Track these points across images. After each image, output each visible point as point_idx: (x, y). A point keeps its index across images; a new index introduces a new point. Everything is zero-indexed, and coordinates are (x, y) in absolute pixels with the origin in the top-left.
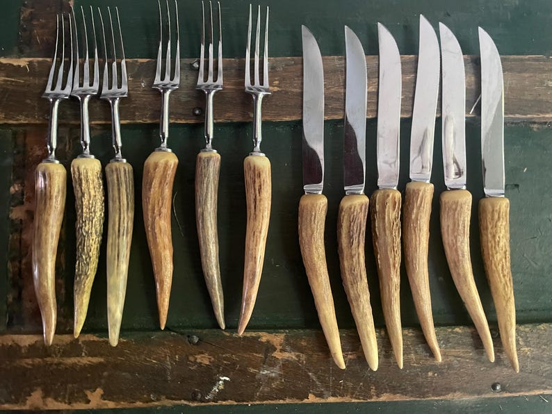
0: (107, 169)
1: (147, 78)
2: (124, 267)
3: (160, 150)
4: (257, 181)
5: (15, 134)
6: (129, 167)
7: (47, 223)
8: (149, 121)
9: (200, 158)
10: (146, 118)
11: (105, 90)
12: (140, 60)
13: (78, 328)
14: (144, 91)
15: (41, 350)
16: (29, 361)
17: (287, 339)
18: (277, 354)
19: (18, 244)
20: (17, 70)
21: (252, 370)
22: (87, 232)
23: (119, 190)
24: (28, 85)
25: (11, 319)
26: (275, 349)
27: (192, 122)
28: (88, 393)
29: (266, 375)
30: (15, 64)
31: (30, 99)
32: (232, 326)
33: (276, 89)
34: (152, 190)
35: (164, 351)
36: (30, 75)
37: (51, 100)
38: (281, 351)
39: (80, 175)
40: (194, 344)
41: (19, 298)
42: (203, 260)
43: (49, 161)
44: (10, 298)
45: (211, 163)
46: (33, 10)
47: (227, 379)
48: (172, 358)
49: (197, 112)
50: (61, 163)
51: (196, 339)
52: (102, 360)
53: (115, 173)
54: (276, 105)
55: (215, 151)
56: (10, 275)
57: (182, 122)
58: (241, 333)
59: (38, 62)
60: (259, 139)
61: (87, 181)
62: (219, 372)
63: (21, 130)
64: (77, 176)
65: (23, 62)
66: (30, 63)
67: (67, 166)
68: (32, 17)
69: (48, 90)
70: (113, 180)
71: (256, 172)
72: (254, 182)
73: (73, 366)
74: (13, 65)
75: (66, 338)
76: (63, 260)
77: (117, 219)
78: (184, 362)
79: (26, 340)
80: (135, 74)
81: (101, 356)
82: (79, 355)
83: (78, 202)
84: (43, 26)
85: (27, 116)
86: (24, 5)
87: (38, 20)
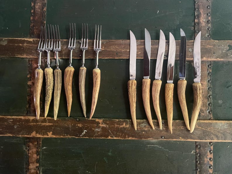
0: (55, 71)
1: (66, 45)
2: (59, 99)
3: (70, 66)
4: (96, 76)
5: (29, 60)
6: (60, 71)
7: (38, 86)
8: (67, 58)
9: (80, 69)
11: (54, 49)
12: (64, 40)
13: (46, 115)
14: (65, 49)
15: (36, 121)
16: (32, 124)
17: (103, 121)
18: (100, 125)
19: (30, 91)
20: (29, 42)
21: (93, 129)
22: (49, 89)
23: (58, 77)
24: (33, 47)
25: (27, 112)
26: (100, 124)
27: (79, 58)
28: (48, 133)
29: (97, 131)
30: (29, 40)
31: (33, 51)
32: (88, 117)
33: (103, 49)
34: (67, 78)
35: (69, 123)
36: (33, 44)
37: (39, 52)
38: (101, 124)
40: (77, 121)
41: (30, 107)
42: (81, 98)
43: (39, 69)
44: (27, 106)
45: (84, 71)
46: (34, 24)
47: (86, 131)
48: (71, 124)
49: (80, 55)
50: (42, 69)
51: (78, 120)
52: (52, 124)
54: (103, 54)
55: (85, 67)
56: (27, 100)
57: (76, 58)
58: (91, 118)
59: (36, 40)
60: (97, 64)
61: (49, 75)
62: (84, 129)
63: (31, 59)
64: (46, 73)
65: (31, 40)
66: (34, 40)
67: (44, 70)
68: (34, 26)
69: (39, 48)
70: (56, 74)
71: (96, 74)
72: (95, 77)
73: (44, 126)
75: (43, 118)
76: (42, 96)
77: (57, 86)
78: (74, 126)
79: (32, 118)
80: (63, 44)
81: (52, 123)
82: (46, 123)
83: (46, 80)
84: (36, 29)
85: (32, 56)
86: (31, 22)
87: (35, 27)
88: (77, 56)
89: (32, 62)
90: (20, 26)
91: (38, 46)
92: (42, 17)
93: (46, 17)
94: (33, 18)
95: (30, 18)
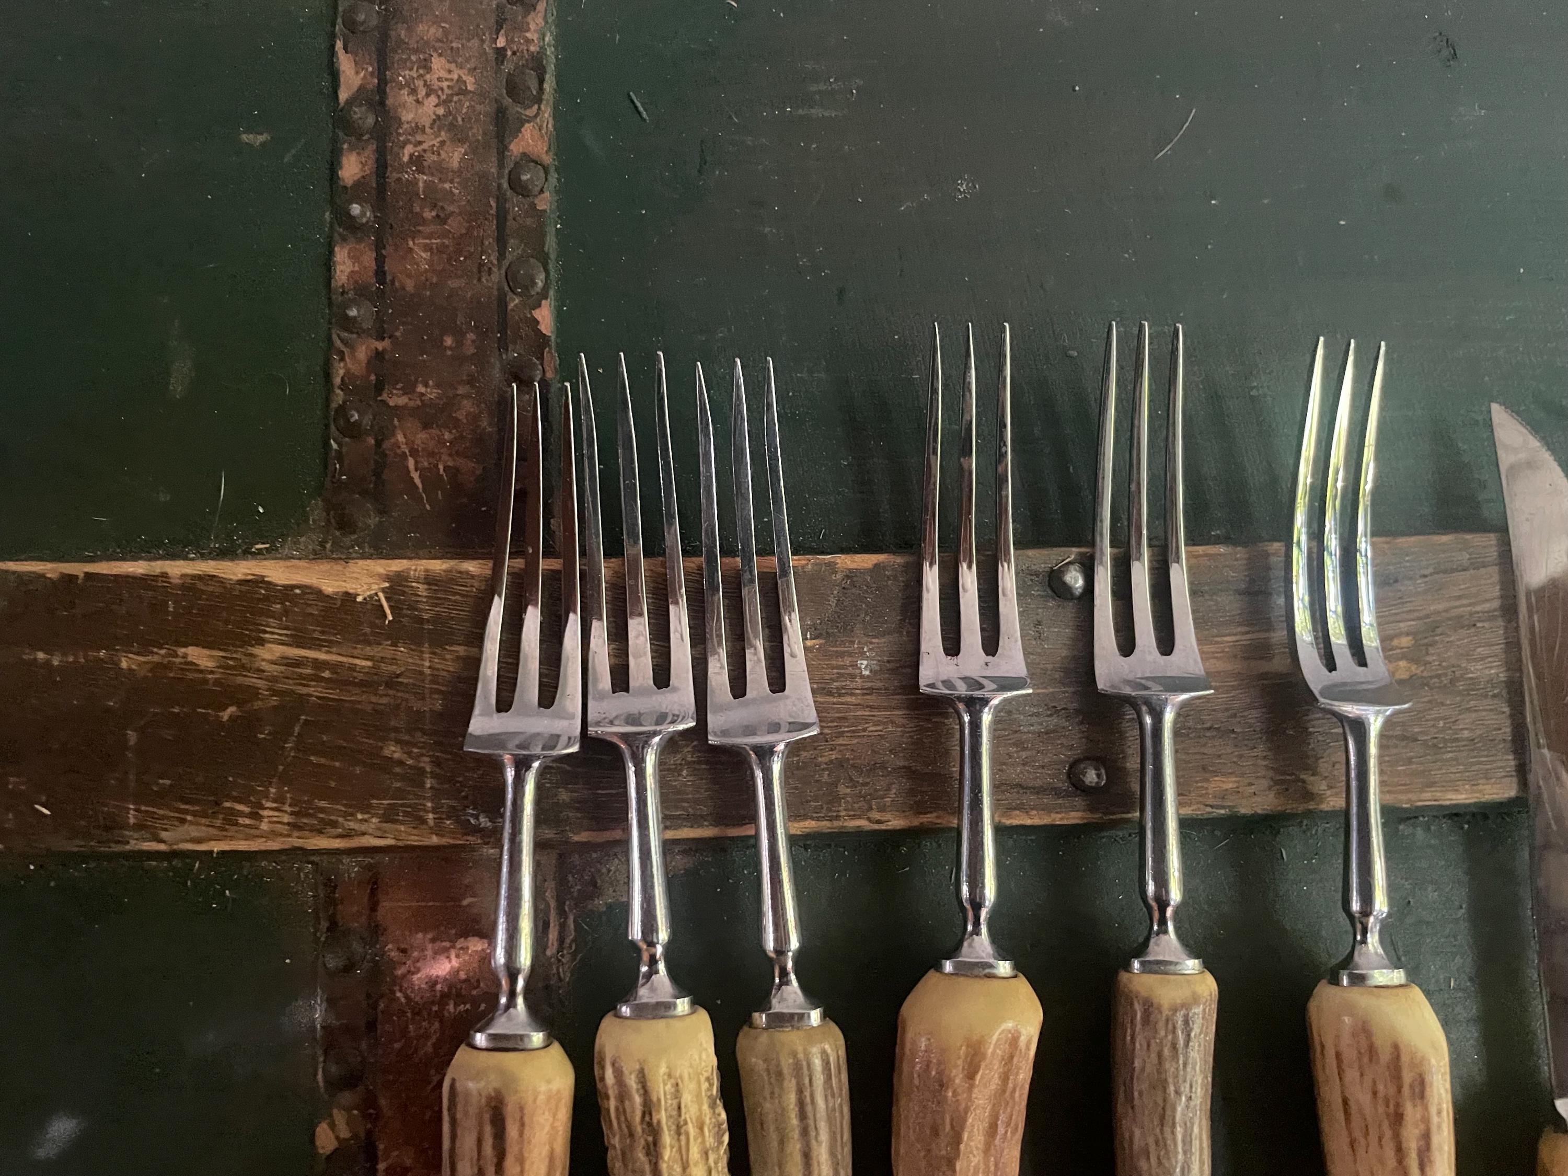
1: (882, 634)
3: (966, 966)
4: (1411, 1112)
5: (331, 886)
6: (835, 1047)
8: (895, 822)
9: (1149, 1007)
10: (882, 809)
12: (846, 562)
14: (870, 691)
20: (340, 617)
24: (391, 682)
27: (1073, 817)
30: (329, 587)
31: (398, 742)
36: (395, 634)
39: (648, 1108)
43: (510, 1039)
46: (380, 346)
49: (1091, 777)
50: (557, 1042)
53: (790, 1085)
55: (1194, 964)
57: (1028, 822)
59: (430, 580)
60: (1382, 906)
61: (679, 1130)
65: (362, 578)
66: (397, 585)
68: (382, 374)
70: (782, 1113)
71: (1407, 1077)
72: (1399, 1119)
74: (319, 592)
80: (829, 627)
84: (427, 417)
85: (389, 817)
86: (348, 324)
87: (409, 389)
88: (1038, 791)
89: (385, 905)
90: (178, 386)
91: (474, 663)
92: (501, 241)
93: (551, 244)
94: (369, 258)
95: (328, 265)
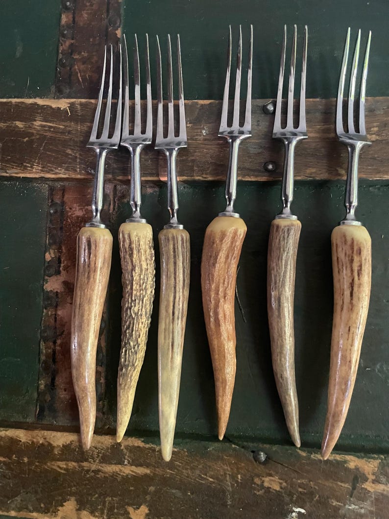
0: (162, 236)
1: (210, 123)
2: (178, 359)
3: (225, 215)
4: (356, 259)
5: (52, 190)
6: (186, 235)
7: (90, 301)
8: (210, 178)
9: (278, 227)
10: (206, 174)
11: (160, 139)
12: (201, 102)
13: (122, 430)
14: (205, 140)
15: (77, 452)
16: (63, 464)
17: (382, 466)
18: (368, 486)
19: (52, 321)
20: (56, 114)
21: (335, 503)
22: (136, 314)
23: (175, 263)
24: (69, 132)
25: (42, 410)
26: (366, 480)
27: (264, 179)
28: (130, 509)
29: (353, 511)
30: (54, 106)
31: (70, 149)
32: (314, 445)
33: (374, 137)
34: (217, 265)
35: (223, 468)
36: (71, 119)
37: (98, 151)
38: (374, 482)
39: (130, 243)
40: (260, 463)
41: (52, 386)
43: (93, 225)
44: (42, 384)
45: (292, 232)
46: (72, 41)
47: (303, 511)
48: (233, 477)
49: (270, 167)
50: (107, 227)
51: (263, 456)
52: (148, 471)
53: (171, 243)
54: (374, 159)
55: (295, 217)
56: (43, 358)
57: (250, 180)
59: (81, 104)
60: (355, 203)
61: (139, 251)
62: (291, 501)
63: (58, 185)
64: (127, 246)
65: (63, 104)
66: (72, 105)
67: (115, 233)
68: (73, 49)
69: (93, 138)
70: (168, 252)
71: (355, 248)
72: (352, 261)
73: (114, 476)
74: (51, 107)
75: (107, 440)
76: (103, 344)
77: (172, 299)
78: (247, 484)
79: (60, 439)
80: (195, 120)
81: (148, 466)
82: (121, 463)
83: (127, 276)
84: (84, 61)
85: (67, 169)
86: (64, 36)
87: (79, 53)
88: (254, 171)
89: (66, 196)
90: (18, 55)
91: (91, 128)
92: (108, 11)
93: (122, 11)
94: (71, 16)
95: (60, 19)
